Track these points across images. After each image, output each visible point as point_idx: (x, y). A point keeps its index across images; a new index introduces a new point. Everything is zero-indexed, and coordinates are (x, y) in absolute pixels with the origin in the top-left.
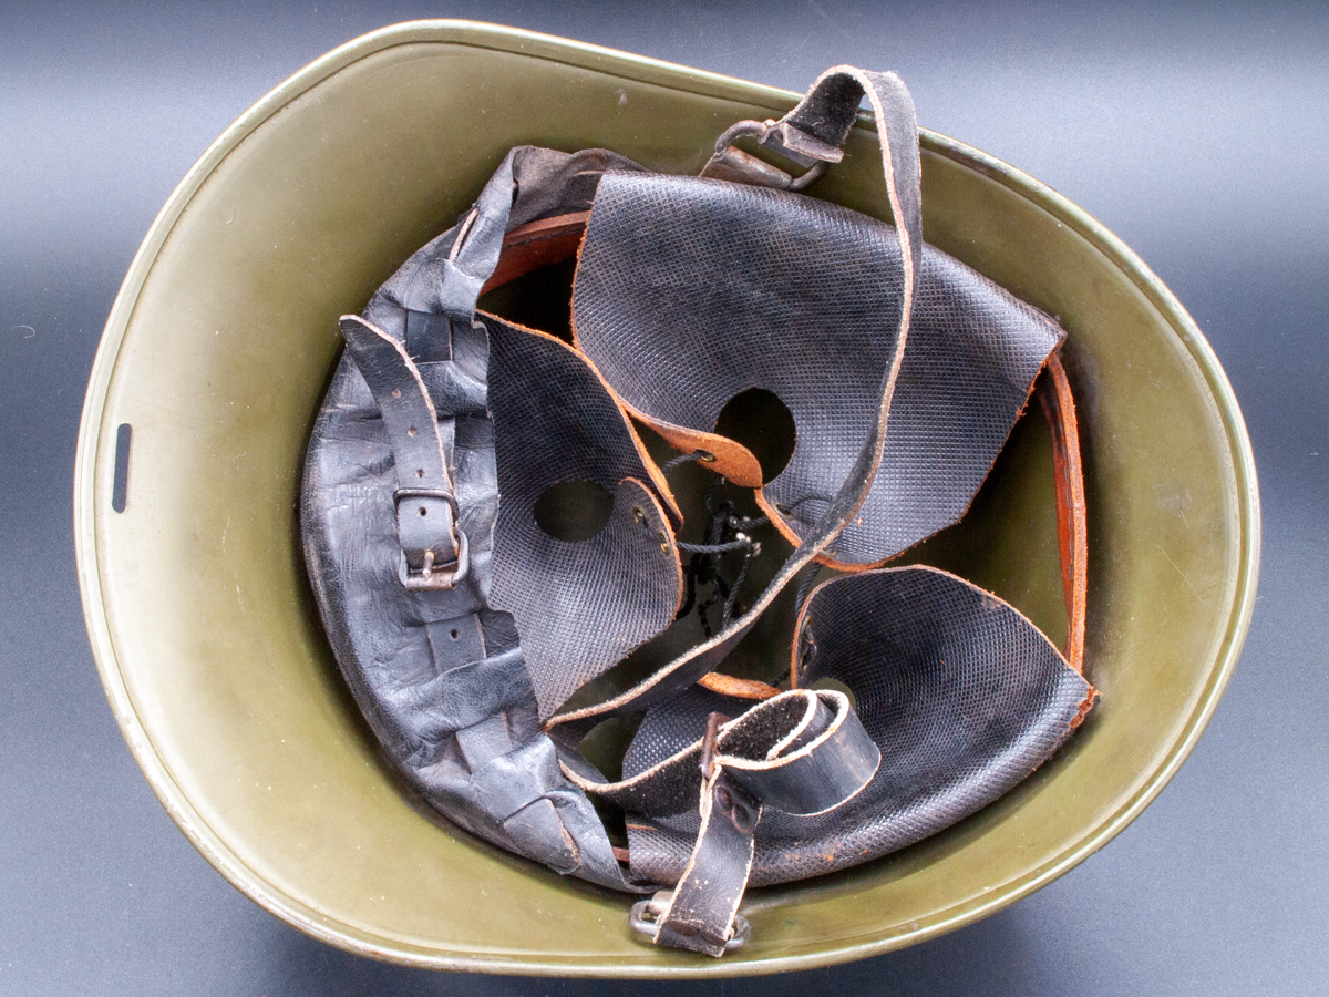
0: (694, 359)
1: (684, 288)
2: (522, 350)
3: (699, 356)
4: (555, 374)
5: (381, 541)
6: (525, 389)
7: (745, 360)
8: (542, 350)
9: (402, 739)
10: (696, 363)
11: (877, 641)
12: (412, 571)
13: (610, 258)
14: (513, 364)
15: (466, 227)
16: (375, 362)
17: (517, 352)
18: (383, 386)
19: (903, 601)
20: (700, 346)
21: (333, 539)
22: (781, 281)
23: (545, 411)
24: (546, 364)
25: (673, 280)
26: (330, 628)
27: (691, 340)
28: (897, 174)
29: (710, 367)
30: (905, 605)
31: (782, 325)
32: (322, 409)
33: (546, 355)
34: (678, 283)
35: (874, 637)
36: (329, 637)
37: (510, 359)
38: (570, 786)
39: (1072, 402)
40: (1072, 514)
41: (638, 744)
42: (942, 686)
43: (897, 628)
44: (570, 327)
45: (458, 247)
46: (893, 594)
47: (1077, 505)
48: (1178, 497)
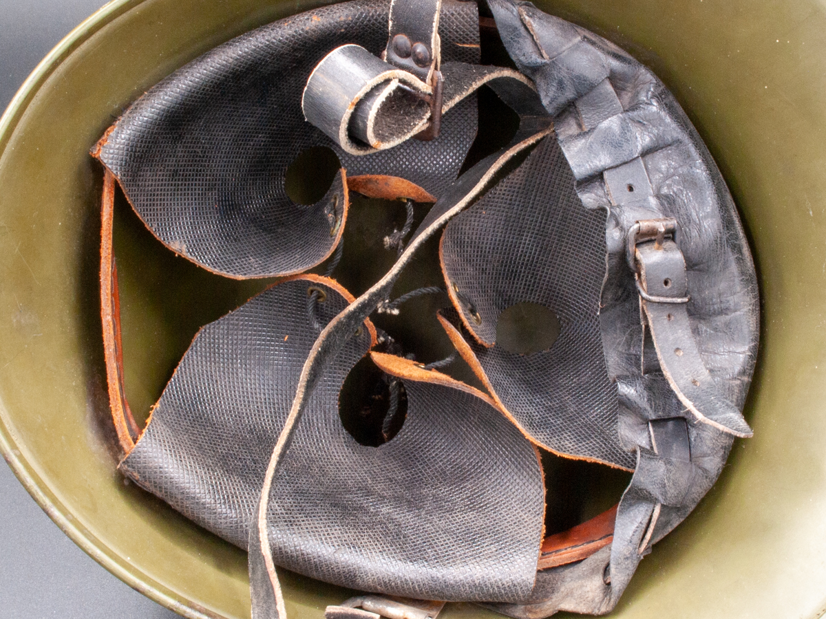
0: (431, 463)
1: (448, 512)
2: (587, 444)
3: (427, 465)
4: (557, 429)
5: (696, 265)
6: (581, 416)
7: (386, 465)
8: (570, 445)
9: (666, 105)
10: (429, 460)
11: (271, 230)
12: (671, 235)
13: (516, 528)
14: (593, 433)
15: (648, 536)
16: (717, 405)
17: (591, 442)
18: (708, 388)
19: (252, 256)
20: (427, 473)
21: (734, 268)
22: (366, 519)
23: (561, 402)
24: (565, 435)
25: (459, 517)
26: (729, 197)
27: (436, 477)
28: (273, 605)
29: (417, 459)
30: (249, 253)
31: (360, 489)
32: (750, 380)
33: (567, 442)
34: (454, 515)
35: (273, 233)
36: (728, 191)
37: (596, 436)
38: (528, 72)
39: (113, 409)
40: (113, 310)
41: (457, 165)
42: (217, 187)
43: (254, 238)
44: (545, 471)
45: (653, 520)
46: (261, 260)
47: (109, 318)
48: (23, 321)
